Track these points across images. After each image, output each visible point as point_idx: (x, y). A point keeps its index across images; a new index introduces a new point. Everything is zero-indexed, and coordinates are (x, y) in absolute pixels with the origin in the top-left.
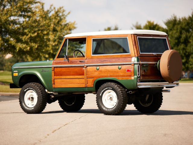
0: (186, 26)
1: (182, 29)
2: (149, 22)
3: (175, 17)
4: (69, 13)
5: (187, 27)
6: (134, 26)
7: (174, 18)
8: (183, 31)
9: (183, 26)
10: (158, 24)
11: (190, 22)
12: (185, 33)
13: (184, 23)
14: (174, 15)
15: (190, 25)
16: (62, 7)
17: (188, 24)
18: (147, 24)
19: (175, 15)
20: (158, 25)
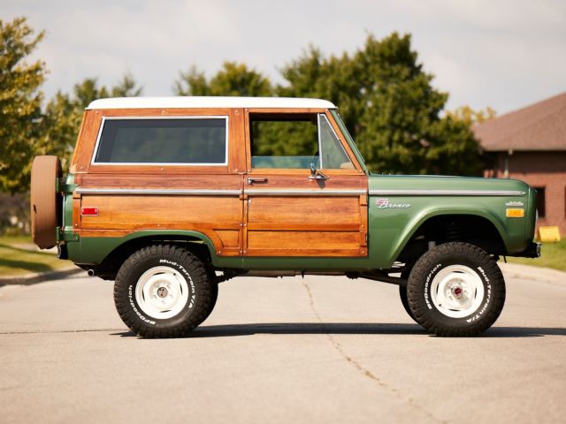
0: (349, 79)
1: (339, 87)
2: (229, 66)
3: (316, 55)
4: (41, 36)
5: (353, 83)
6: (183, 77)
7: (310, 56)
8: (342, 95)
9: (342, 80)
10: (258, 72)
11: (360, 66)
12: (348, 99)
13: (346, 70)
14: (311, 46)
15: (363, 76)
16: (24, 20)
17: (356, 73)
18: (224, 71)
19: (315, 48)
20: (259, 76)
